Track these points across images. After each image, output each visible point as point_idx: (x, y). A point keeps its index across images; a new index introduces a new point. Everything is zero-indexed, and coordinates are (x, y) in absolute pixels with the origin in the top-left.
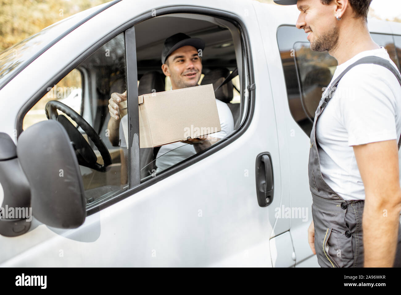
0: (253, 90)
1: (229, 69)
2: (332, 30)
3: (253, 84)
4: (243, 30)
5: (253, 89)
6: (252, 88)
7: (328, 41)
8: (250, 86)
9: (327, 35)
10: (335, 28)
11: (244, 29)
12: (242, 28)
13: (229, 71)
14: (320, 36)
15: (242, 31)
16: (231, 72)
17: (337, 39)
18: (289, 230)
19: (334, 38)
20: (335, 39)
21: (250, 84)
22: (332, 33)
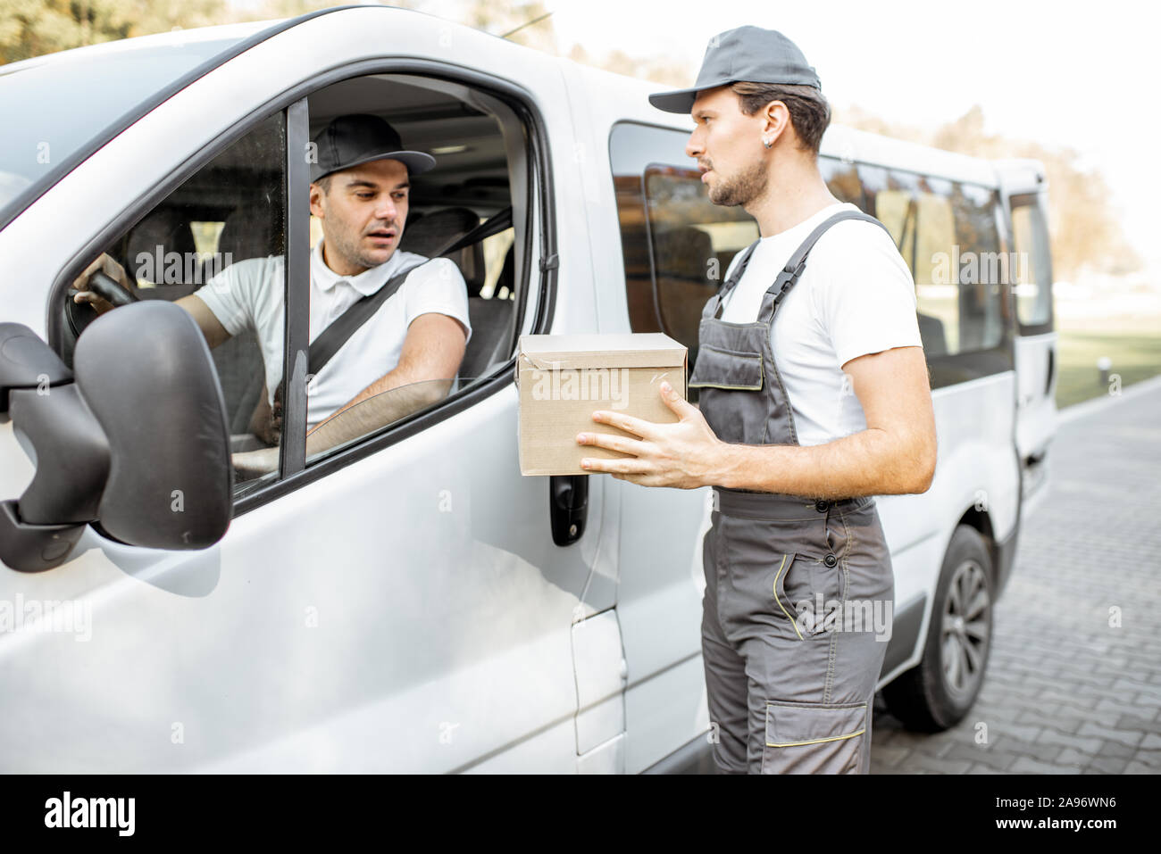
0: (552, 269)
1: (479, 212)
2: (757, 166)
3: (553, 254)
4: (536, 125)
5: (554, 266)
6: (551, 265)
7: (747, 187)
8: (546, 261)
9: (745, 174)
10: (761, 163)
11: (540, 125)
12: (534, 121)
13: (476, 218)
14: (733, 177)
15: (534, 127)
16: (483, 221)
17: (765, 184)
18: (614, 608)
19: (758, 181)
20: (761, 184)
21: (547, 254)
22: (756, 171)
